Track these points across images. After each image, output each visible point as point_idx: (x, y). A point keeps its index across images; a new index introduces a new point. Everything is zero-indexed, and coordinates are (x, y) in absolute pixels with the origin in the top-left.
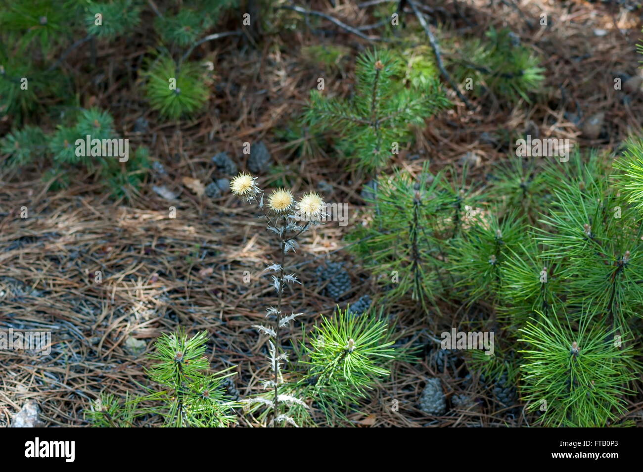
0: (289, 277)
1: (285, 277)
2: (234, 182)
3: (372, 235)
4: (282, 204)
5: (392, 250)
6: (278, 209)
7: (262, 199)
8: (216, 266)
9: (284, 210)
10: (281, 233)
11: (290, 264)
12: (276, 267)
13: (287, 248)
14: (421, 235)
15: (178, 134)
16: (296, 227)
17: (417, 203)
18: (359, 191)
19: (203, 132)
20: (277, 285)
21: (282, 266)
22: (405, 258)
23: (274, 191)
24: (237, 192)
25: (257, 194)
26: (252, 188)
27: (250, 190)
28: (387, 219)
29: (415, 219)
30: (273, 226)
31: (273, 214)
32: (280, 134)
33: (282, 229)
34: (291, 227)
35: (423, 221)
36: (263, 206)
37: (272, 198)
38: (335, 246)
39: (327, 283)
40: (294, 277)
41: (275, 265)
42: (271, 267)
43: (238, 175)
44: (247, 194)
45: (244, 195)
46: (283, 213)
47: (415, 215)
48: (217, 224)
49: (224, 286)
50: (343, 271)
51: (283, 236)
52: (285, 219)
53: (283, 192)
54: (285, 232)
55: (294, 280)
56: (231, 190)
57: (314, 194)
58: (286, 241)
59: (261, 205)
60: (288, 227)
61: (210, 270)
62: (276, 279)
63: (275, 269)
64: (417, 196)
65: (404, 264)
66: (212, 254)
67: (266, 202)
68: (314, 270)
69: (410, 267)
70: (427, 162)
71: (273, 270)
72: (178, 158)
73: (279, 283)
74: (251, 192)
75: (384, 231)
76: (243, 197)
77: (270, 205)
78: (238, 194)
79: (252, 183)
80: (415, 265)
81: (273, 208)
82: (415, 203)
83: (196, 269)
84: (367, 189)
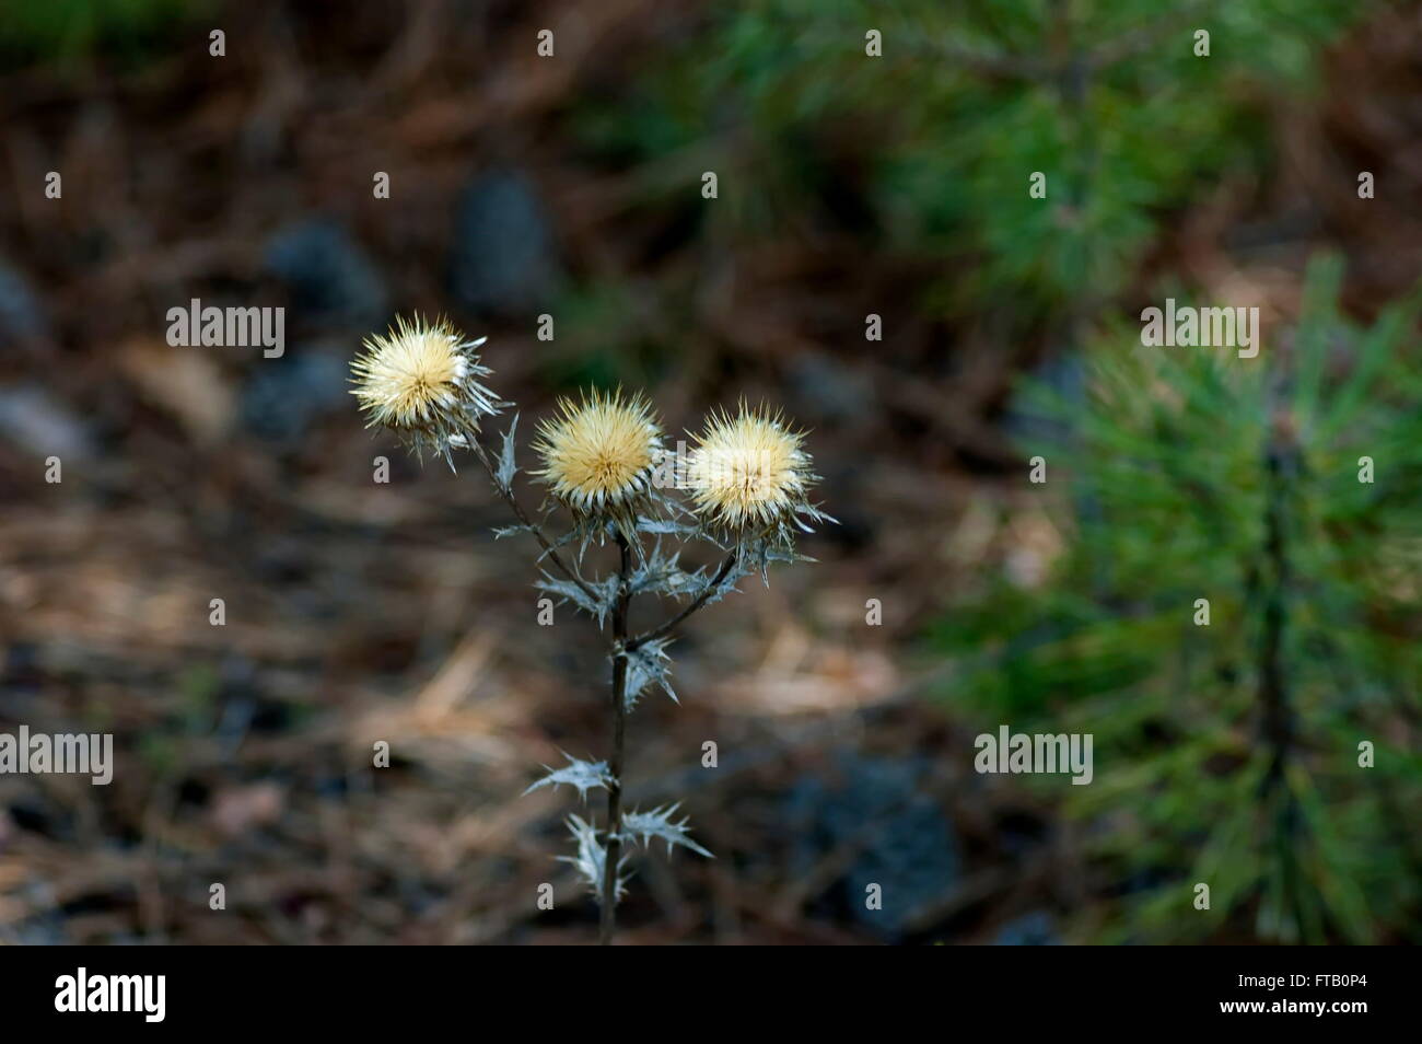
0: (648, 824)
1: (631, 820)
2: (373, 366)
3: (1063, 626)
4: (606, 466)
5: (1156, 698)
6: (588, 493)
7: (509, 441)
8: (299, 783)
9: (617, 494)
10: (602, 610)
11: (655, 756)
12: (582, 775)
13: (636, 679)
14: (1301, 619)
15: (95, 134)
16: (676, 580)
17: (1280, 463)
18: (995, 409)
19: (215, 119)
20: (590, 863)
21: (615, 770)
22: (1223, 736)
23: (566, 405)
24: (386, 412)
25: (485, 418)
26: (458, 391)
27: (447, 398)
28: (1135, 547)
29: (1274, 545)
30: (566, 576)
31: (568, 516)
32: (599, 129)
33: (610, 588)
34: (653, 578)
35: (1312, 555)
36: (519, 478)
37: (555, 437)
38: (876, 679)
39: (840, 862)
40: (673, 820)
41: (581, 766)
42: (560, 776)
43: (388, 329)
44: (433, 421)
45: (420, 425)
46: (610, 510)
47: (1272, 520)
48: (292, 575)
49: (335, 877)
50: (922, 801)
51: (618, 623)
52: (620, 539)
53: (611, 409)
54: (624, 601)
55: (675, 835)
56: (356, 401)
57: (760, 416)
58: (632, 648)
59: (506, 471)
60: (637, 579)
61: (263, 800)
62: (586, 836)
63: (582, 784)
64: (1282, 434)
65: (1224, 765)
66: (271, 718)
67: (529, 458)
68: (776, 796)
69: (1249, 779)
70: (1326, 267)
71: (571, 789)
72: (96, 248)
73: (602, 854)
74: (455, 411)
75: (1118, 604)
76: (418, 438)
77: (551, 474)
78: (392, 423)
79: (459, 367)
80: (1276, 772)
81: (564, 487)
82: (1273, 464)
83: (195, 793)
84: (1037, 399)
